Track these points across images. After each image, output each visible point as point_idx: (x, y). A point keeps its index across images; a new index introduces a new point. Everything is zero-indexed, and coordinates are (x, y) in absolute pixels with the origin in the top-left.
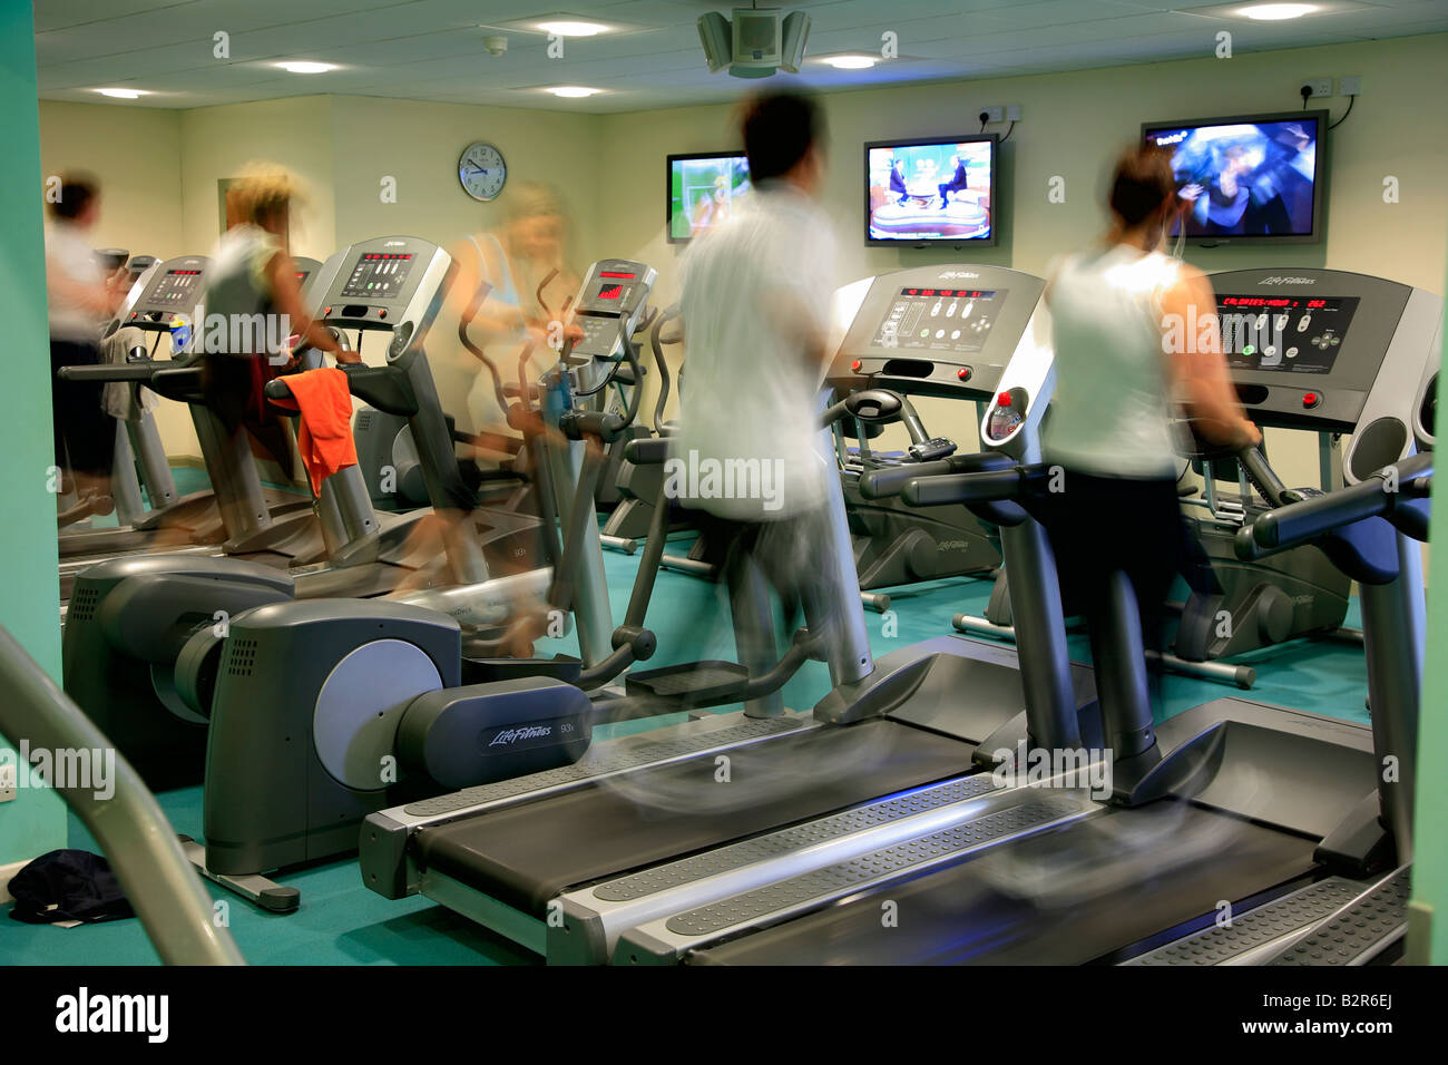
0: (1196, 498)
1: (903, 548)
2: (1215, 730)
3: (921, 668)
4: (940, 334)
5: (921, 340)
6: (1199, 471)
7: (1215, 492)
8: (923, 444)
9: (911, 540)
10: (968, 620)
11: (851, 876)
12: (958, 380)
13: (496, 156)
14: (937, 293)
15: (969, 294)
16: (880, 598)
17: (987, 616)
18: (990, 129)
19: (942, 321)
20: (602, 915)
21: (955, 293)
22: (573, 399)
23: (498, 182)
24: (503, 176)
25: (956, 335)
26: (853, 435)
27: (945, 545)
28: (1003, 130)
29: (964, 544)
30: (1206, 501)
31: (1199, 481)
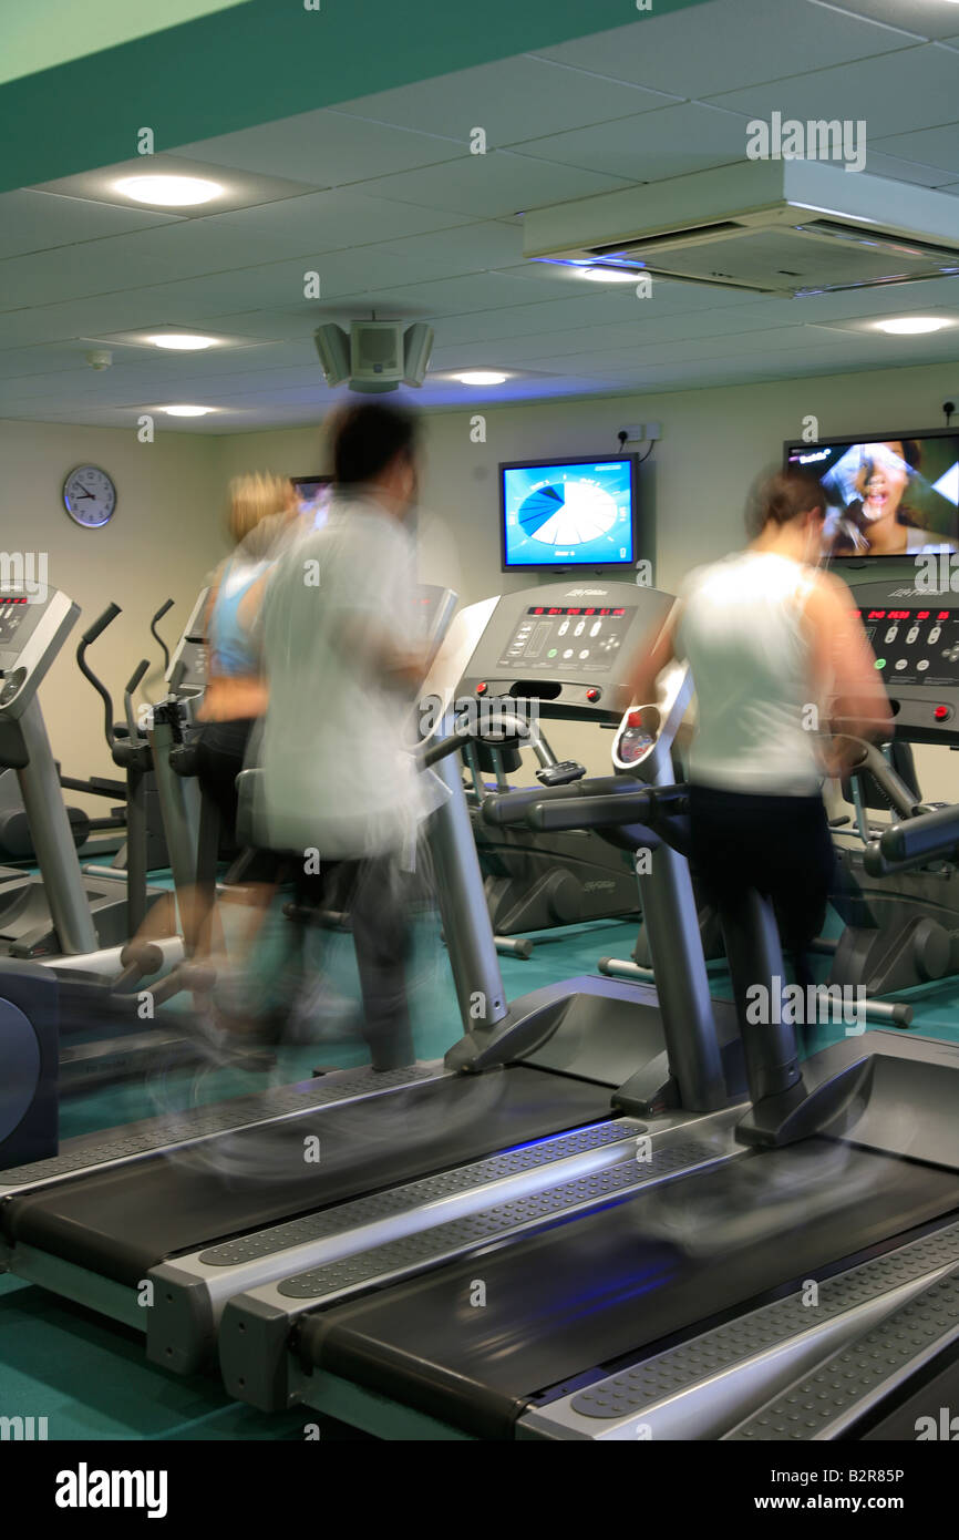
0: (847, 828)
1: (544, 890)
2: (863, 1064)
3: (558, 1010)
4: (568, 654)
5: (549, 661)
6: (849, 798)
7: (866, 821)
8: (550, 767)
9: (553, 881)
10: (615, 963)
11: (479, 1229)
12: (587, 701)
13: (104, 480)
14: (564, 611)
15: (597, 612)
16: (522, 943)
17: (635, 958)
18: (629, 448)
19: (569, 640)
20: (209, 1281)
21: (583, 611)
22: (184, 732)
23: (107, 507)
24: (112, 502)
25: (584, 654)
26: (490, 770)
27: (591, 886)
28: (642, 449)
29: (611, 885)
30: (857, 831)
31: (850, 810)
